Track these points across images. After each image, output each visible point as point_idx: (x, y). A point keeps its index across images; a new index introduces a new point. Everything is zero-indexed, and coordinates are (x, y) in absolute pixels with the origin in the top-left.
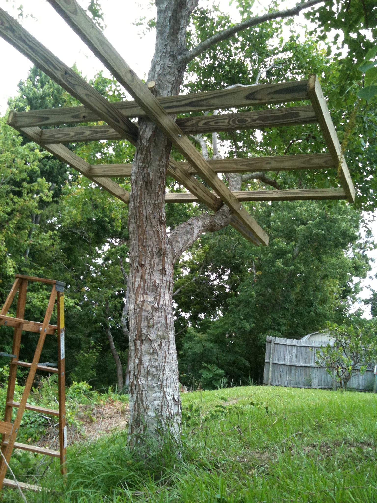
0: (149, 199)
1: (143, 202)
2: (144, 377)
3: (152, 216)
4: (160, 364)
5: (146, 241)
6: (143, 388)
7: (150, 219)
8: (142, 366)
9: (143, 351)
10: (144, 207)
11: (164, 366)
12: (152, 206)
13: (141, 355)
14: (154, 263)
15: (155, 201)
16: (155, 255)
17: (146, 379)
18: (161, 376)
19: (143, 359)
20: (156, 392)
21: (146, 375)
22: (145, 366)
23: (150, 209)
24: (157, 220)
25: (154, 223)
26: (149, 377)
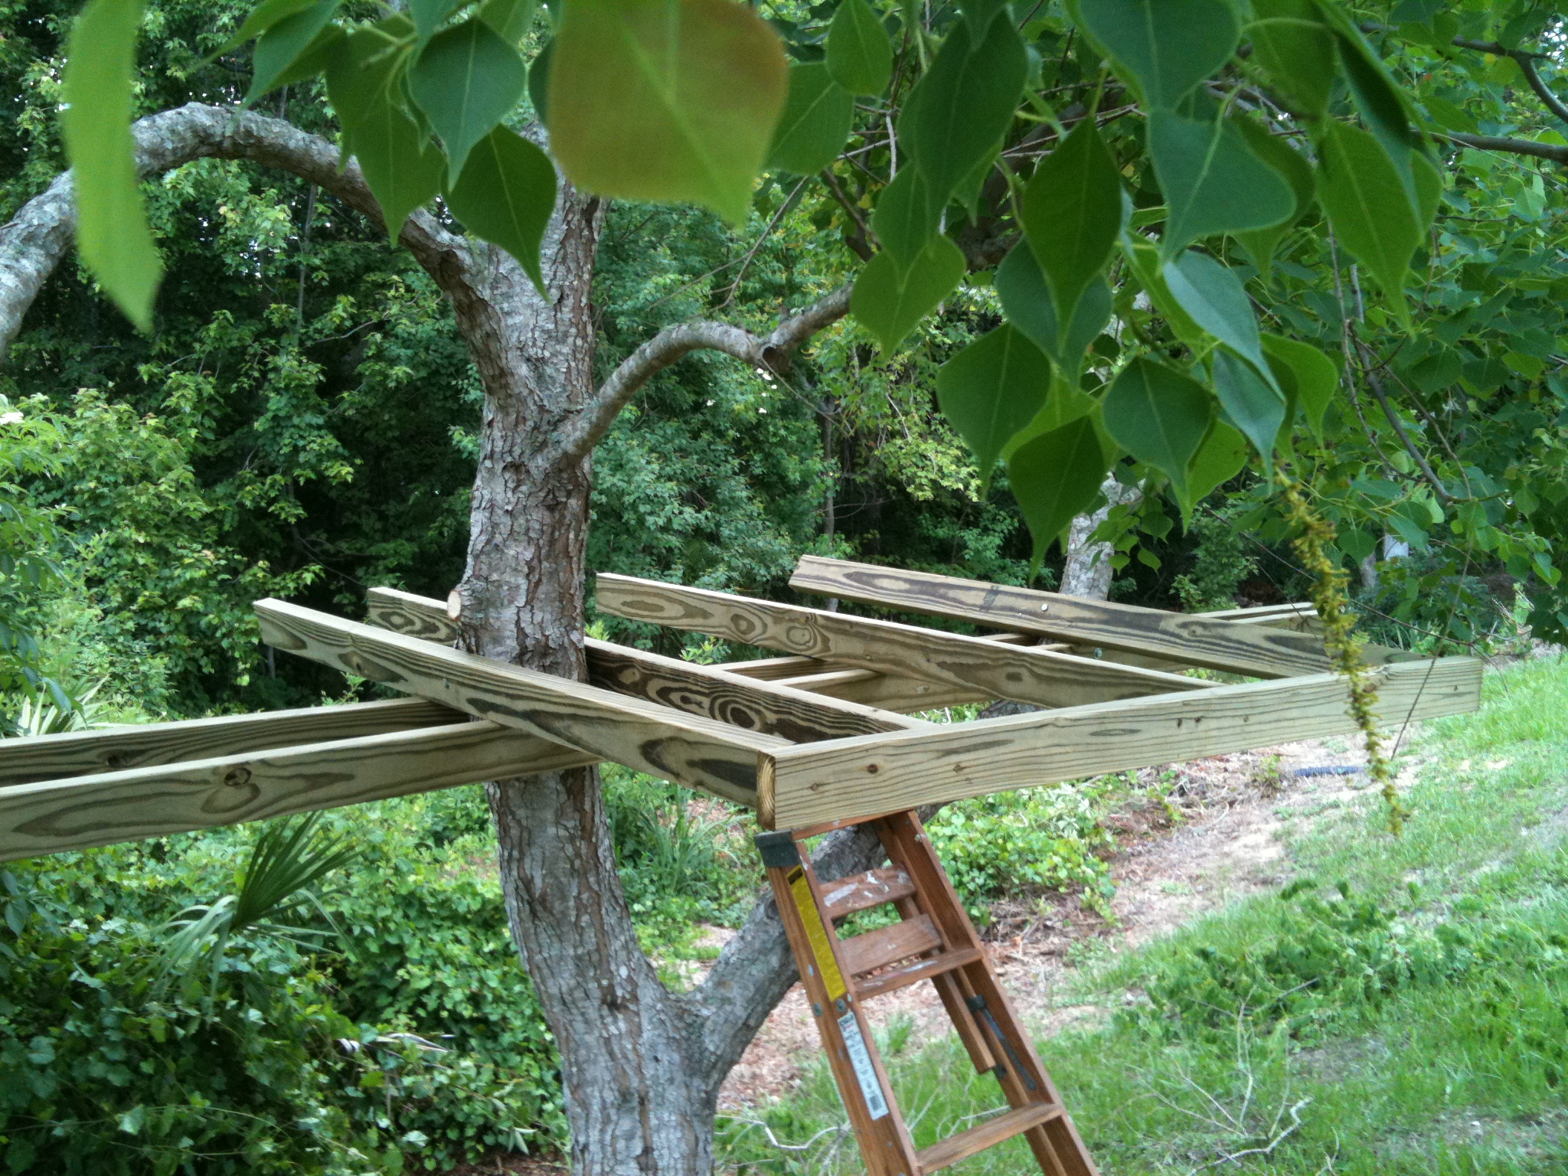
0: (557, 945)
1: (538, 957)
3: (579, 994)
5: (581, 1070)
7: (574, 1002)
10: (546, 971)
12: (571, 966)
14: (614, 1137)
15: (575, 948)
16: (612, 1112)
23: (566, 975)
24: (596, 1003)
25: (593, 1014)
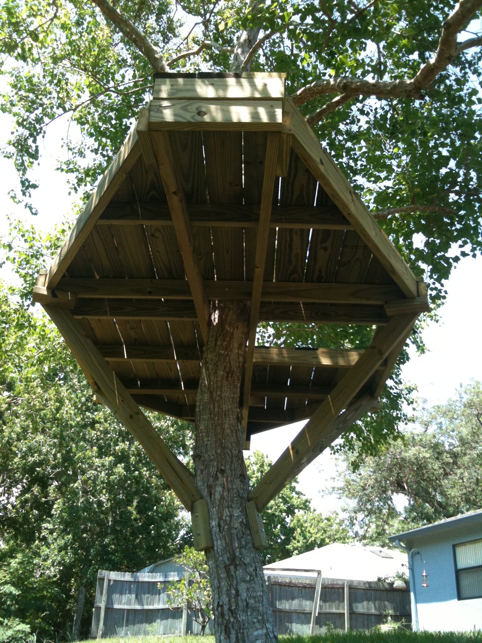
0: (228, 392)
2: (243, 611)
4: (258, 594)
6: (244, 625)
8: (239, 598)
9: (238, 578)
11: (262, 596)
12: (231, 400)
13: (237, 584)
15: (234, 394)
17: (245, 614)
18: (261, 609)
19: (240, 588)
20: (257, 630)
21: (245, 609)
22: (242, 597)
23: (229, 404)
25: (232, 420)
26: (249, 611)
